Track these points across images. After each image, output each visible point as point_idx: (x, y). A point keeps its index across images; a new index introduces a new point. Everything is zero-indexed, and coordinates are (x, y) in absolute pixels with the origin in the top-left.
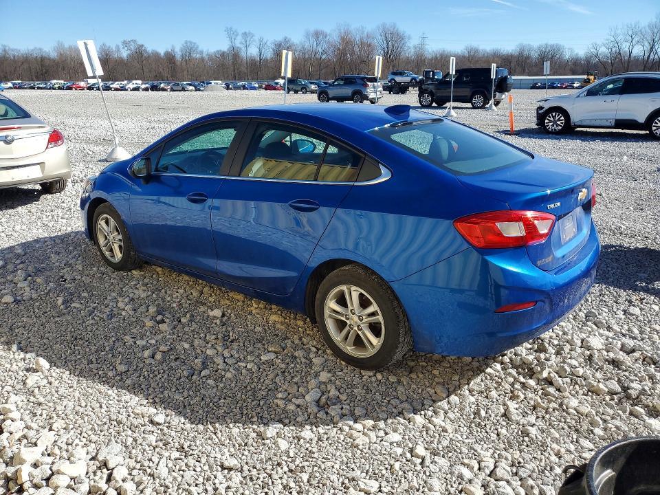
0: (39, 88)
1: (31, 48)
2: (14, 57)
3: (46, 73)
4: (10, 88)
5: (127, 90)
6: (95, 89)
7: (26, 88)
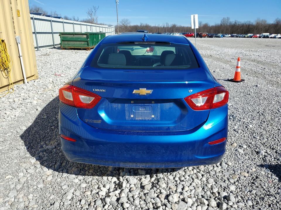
0: (240, 37)
1: (246, 21)
2: (238, 25)
3: (249, 31)
4: (230, 37)
5: (276, 38)
6: (262, 37)
7: (234, 37)
